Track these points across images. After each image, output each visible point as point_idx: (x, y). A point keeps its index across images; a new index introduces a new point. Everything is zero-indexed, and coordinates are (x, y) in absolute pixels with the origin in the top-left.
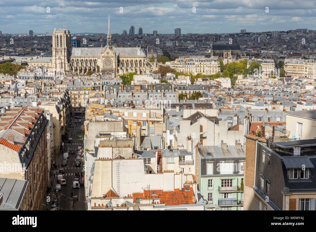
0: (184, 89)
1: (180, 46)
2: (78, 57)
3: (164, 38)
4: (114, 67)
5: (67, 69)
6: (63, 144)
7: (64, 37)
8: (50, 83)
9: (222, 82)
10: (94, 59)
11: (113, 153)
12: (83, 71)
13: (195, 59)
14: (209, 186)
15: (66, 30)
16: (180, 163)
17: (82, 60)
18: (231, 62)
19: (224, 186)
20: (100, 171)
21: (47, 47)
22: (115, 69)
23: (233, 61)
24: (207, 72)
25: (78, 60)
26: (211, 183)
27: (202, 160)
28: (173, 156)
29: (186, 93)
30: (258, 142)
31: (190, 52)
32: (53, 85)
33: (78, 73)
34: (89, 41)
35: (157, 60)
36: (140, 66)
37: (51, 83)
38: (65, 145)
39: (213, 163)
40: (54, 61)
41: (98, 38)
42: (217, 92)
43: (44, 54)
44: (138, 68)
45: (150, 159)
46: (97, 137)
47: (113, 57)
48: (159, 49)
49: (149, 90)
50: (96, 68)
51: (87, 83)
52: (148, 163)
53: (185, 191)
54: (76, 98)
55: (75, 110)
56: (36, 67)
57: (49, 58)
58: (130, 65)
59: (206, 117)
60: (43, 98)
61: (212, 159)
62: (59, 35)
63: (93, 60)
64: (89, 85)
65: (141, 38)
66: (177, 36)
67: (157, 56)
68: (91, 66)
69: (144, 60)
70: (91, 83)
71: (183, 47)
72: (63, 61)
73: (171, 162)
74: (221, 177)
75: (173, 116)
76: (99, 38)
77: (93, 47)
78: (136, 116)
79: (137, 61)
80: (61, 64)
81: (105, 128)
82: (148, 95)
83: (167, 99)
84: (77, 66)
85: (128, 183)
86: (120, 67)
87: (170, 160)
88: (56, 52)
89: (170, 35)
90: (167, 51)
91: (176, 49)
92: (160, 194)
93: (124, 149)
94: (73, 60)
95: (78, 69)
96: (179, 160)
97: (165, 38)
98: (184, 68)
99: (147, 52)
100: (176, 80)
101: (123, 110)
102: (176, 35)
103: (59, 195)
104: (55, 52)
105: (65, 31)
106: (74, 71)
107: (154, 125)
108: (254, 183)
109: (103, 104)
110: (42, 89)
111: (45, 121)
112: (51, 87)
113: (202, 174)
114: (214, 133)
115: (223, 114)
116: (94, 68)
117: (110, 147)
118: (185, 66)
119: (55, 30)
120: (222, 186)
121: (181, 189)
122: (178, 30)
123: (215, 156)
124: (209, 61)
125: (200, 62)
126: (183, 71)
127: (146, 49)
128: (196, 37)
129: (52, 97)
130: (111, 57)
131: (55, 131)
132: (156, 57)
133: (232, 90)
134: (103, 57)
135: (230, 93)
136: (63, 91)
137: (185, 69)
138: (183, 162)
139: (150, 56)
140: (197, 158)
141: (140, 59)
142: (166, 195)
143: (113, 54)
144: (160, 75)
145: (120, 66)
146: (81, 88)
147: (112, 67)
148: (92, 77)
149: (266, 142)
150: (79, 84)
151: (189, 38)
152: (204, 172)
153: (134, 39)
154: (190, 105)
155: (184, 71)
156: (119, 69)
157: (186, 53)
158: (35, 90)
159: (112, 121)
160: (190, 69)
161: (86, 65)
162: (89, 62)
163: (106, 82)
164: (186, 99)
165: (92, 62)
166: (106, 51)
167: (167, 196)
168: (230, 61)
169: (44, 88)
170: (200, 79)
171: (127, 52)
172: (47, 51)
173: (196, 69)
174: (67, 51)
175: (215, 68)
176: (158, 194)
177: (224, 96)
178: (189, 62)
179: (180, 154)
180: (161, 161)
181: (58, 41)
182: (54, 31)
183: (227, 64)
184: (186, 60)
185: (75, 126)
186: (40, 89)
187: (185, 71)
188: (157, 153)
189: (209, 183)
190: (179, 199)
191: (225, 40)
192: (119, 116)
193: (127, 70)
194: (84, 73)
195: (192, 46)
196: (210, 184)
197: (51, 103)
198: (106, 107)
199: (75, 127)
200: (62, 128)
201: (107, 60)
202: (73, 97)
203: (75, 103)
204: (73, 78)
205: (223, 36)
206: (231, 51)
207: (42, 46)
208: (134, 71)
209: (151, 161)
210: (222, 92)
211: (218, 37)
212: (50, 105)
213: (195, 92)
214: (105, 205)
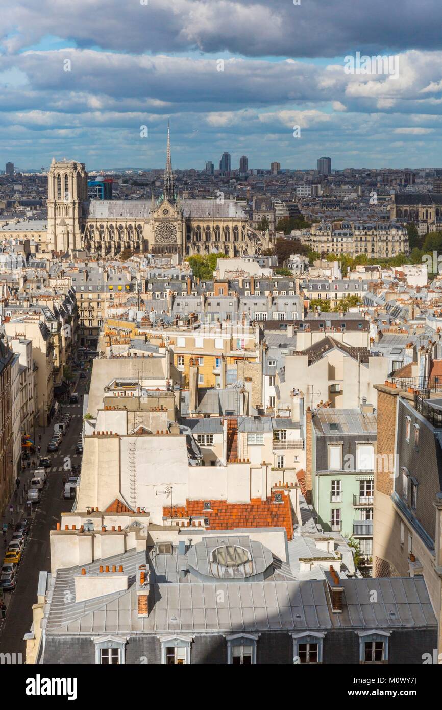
0: (324, 288)
1: (327, 196)
2: (102, 220)
3: (293, 179)
4: (179, 242)
5: (78, 247)
6: (57, 404)
7: (73, 177)
8: (37, 277)
9: (409, 274)
10: (137, 224)
11: (129, 422)
12: (113, 250)
13: (353, 223)
14: (333, 494)
15: (76, 162)
16: (276, 445)
17: (112, 227)
18: (435, 230)
19: (365, 494)
20: (95, 458)
21: (41, 198)
22: (182, 245)
23: (439, 228)
24: (380, 251)
25: (102, 226)
26: (338, 488)
27: (318, 439)
28: (260, 431)
29: (327, 298)
30: (401, 400)
31: (346, 208)
32: (42, 281)
33: (103, 255)
34: (132, 185)
35: (273, 226)
36: (236, 239)
37: (39, 277)
38: (61, 408)
39: (342, 446)
40: (50, 229)
41: (152, 180)
42: (392, 295)
43: (34, 214)
44: (229, 245)
45: (212, 436)
46: (106, 390)
47: (176, 220)
48: (280, 202)
49: (246, 292)
50: (141, 243)
51: (115, 275)
52: (208, 445)
53: (274, 502)
54: (93, 308)
55: (91, 334)
56: (11, 242)
57: (43, 222)
58: (213, 238)
59: (343, 348)
60: (17, 307)
61: (340, 437)
62: (62, 172)
63: (133, 227)
64: (120, 279)
65: (243, 179)
66: (321, 174)
67: (275, 217)
68: (129, 238)
69: (244, 227)
70: (125, 276)
71: (333, 198)
72: (70, 228)
73: (255, 442)
74: (358, 475)
75: (280, 346)
76: (155, 178)
77: (137, 198)
78: (203, 347)
79: (227, 228)
80: (66, 236)
81: (127, 372)
82: (239, 301)
83: (279, 310)
84: (101, 238)
85: (154, 485)
86: (192, 241)
87: (254, 438)
88: (55, 208)
89: (307, 171)
90: (296, 206)
91: (318, 203)
92: (220, 508)
93: (151, 414)
94: (92, 226)
95: (103, 246)
96: (272, 438)
97: (295, 178)
98: (331, 243)
99: (254, 209)
100: (310, 268)
101: (175, 333)
102: (319, 172)
103: (33, 511)
104: (53, 210)
105: (75, 164)
106: (93, 251)
107: (238, 365)
108: (392, 485)
109: (134, 319)
110: (18, 288)
111: (6, 356)
112: (39, 284)
113: (318, 468)
114: (359, 382)
115: (387, 343)
116: (135, 245)
117: (123, 410)
118: (333, 240)
119: (53, 162)
120: (362, 494)
121: (264, 499)
122: (325, 162)
123: (346, 431)
124: (385, 228)
125: (366, 231)
126: (328, 250)
127: (251, 204)
128: (364, 175)
129: (35, 305)
130: (172, 221)
131: (36, 377)
132: (273, 219)
133: (424, 291)
134: (155, 220)
135: (421, 299)
136: (62, 292)
137: (333, 245)
138: (282, 442)
139: (259, 218)
140: (309, 435)
141: (235, 224)
142: (234, 510)
143: (176, 213)
144: (275, 259)
145: (192, 238)
146: (103, 286)
147: (175, 241)
148: (127, 263)
149: (413, 399)
150: (100, 278)
151: (348, 178)
152: (322, 463)
153: (228, 182)
154: (321, 323)
155: (331, 250)
156: (189, 247)
157: (338, 211)
158: (5, 291)
159: (144, 356)
160: (342, 245)
161: (120, 238)
162: (125, 231)
163: (157, 274)
164: (319, 311)
165: (132, 232)
166: (162, 206)
167: (235, 513)
168: (432, 228)
169: (23, 287)
170: (360, 268)
171: (207, 210)
172: (40, 207)
173: (356, 245)
174: (78, 208)
175: (397, 245)
176: (217, 508)
177: (406, 304)
178: (342, 232)
179: (275, 426)
180: (236, 441)
181: (59, 185)
182: (52, 166)
183: (425, 235)
184: (336, 226)
185: (89, 367)
186: (15, 289)
187: (333, 250)
188: (226, 423)
189: (333, 488)
190: (260, 520)
191: (426, 183)
192: (162, 346)
193: (207, 248)
194: (116, 255)
195: (354, 195)
196: (335, 490)
197: (29, 319)
198: (138, 327)
199: (88, 369)
200: (55, 371)
201: (165, 227)
202: (86, 305)
203: (91, 318)
204: (86, 265)
205: (421, 174)
206: (434, 206)
207: (31, 198)
208: (222, 251)
209: (213, 441)
210: (403, 297)
211: (411, 177)
212: (27, 322)
213: (346, 295)
214: (78, 527)
